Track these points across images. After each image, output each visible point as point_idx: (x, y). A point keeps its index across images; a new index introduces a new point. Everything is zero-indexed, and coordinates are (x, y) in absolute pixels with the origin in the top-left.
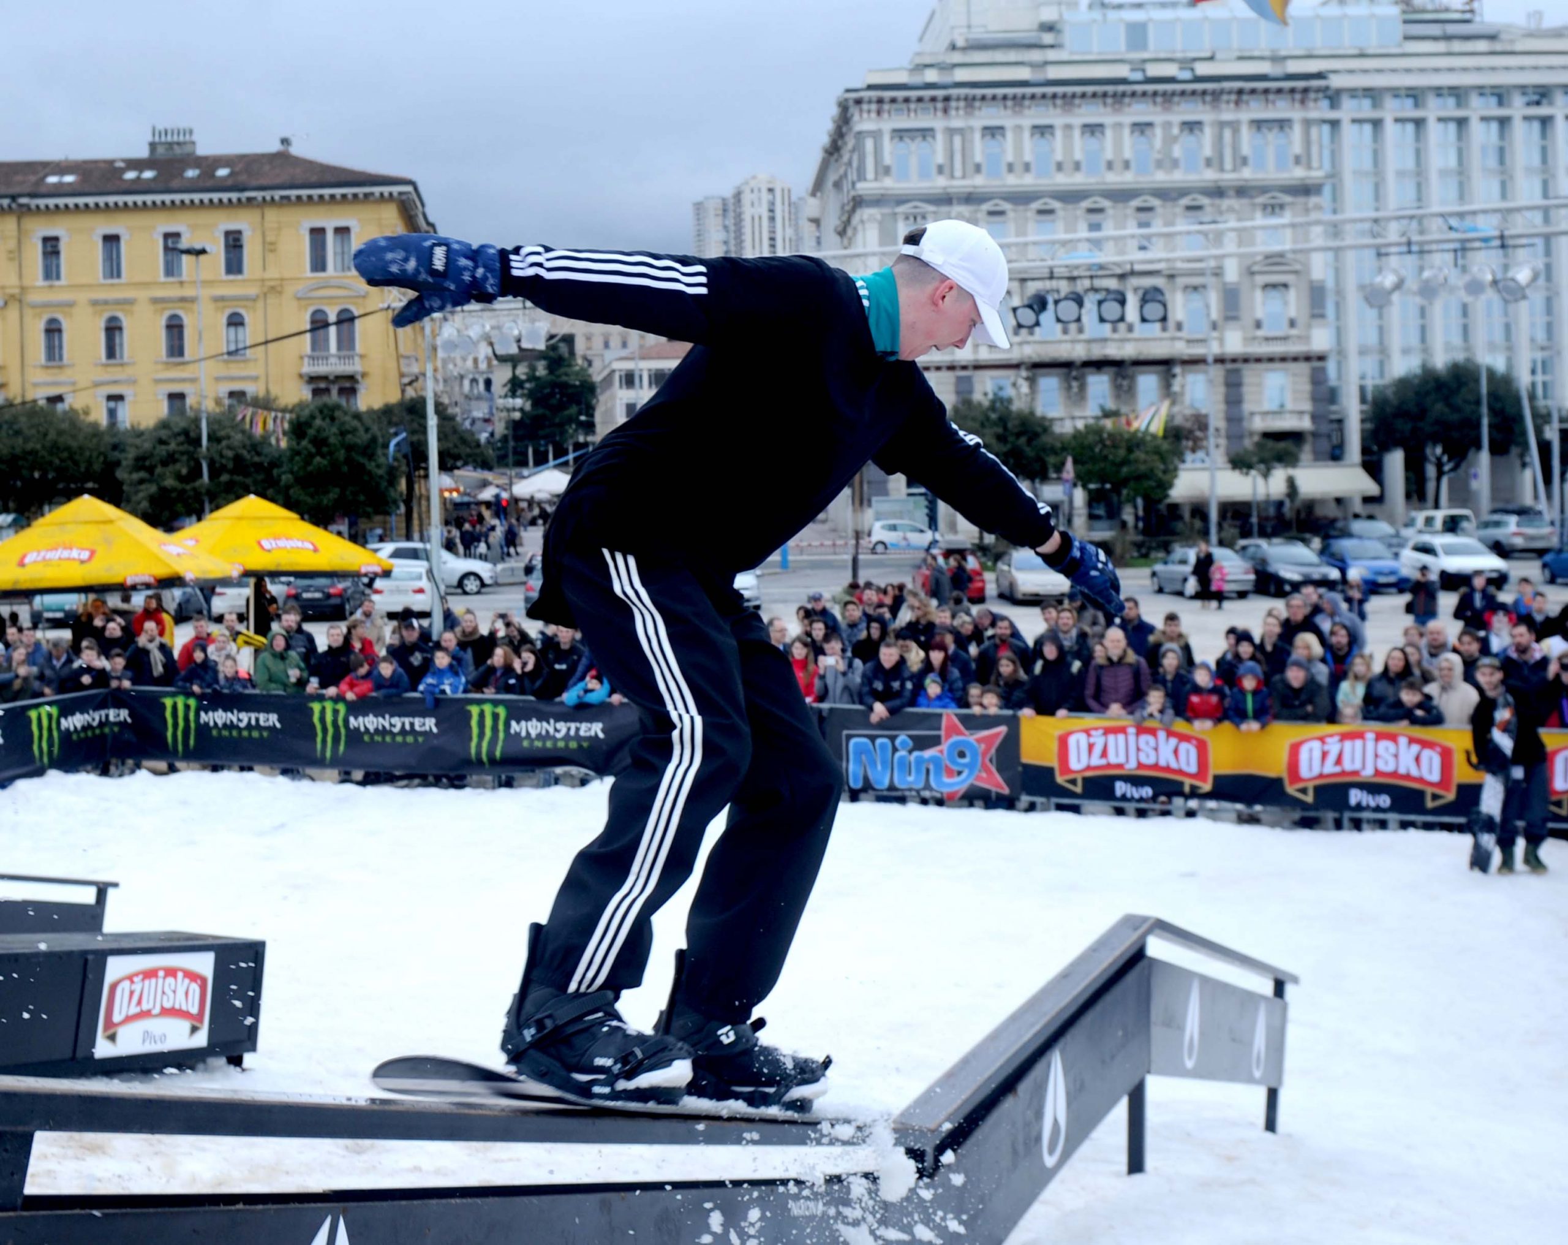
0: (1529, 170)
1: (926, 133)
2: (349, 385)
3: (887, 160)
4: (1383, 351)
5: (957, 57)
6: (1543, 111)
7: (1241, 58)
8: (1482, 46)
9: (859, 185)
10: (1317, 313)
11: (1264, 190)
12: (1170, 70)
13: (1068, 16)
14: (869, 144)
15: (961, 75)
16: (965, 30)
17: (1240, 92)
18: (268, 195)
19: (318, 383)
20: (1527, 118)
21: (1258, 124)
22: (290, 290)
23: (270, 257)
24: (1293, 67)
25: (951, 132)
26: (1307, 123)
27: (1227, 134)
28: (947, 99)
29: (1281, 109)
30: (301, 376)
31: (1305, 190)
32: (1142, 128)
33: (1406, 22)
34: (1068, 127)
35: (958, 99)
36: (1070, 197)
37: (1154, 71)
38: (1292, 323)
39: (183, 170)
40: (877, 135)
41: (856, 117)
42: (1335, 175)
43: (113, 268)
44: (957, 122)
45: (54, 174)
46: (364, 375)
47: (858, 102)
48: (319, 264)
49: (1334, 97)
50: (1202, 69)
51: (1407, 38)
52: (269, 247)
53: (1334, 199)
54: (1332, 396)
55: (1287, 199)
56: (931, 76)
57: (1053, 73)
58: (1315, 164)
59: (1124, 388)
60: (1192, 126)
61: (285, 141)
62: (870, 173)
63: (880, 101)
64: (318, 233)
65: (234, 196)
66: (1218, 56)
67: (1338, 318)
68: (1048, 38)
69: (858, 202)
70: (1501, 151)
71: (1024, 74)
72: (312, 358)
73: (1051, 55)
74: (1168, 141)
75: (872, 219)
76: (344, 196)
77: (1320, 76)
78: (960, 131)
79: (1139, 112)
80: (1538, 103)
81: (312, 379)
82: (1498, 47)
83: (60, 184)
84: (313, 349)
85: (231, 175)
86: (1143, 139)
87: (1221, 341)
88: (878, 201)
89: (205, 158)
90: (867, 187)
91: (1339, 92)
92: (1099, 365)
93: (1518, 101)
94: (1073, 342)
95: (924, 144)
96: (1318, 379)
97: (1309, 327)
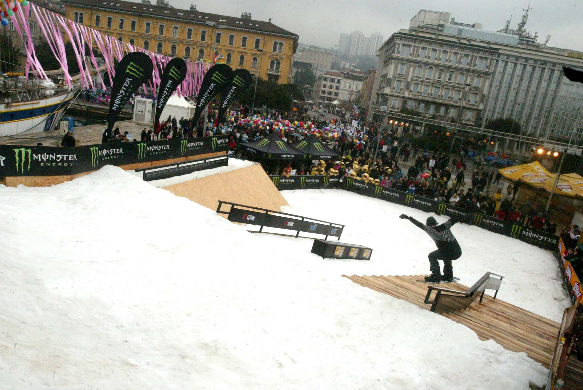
0: (545, 81)
1: (410, 46)
2: (277, 77)
3: (400, 50)
4: (494, 112)
5: (420, 30)
6: (544, 66)
7: (481, 42)
8: (535, 49)
9: (392, 55)
10: (482, 101)
11: (478, 72)
12: (465, 42)
13: (446, 25)
14: (397, 46)
15: (420, 34)
16: (422, 23)
17: (479, 49)
18: (267, 33)
19: (270, 76)
20: (539, 67)
21: (481, 58)
22: (268, 54)
23: (265, 47)
24: (492, 46)
25: (415, 46)
26: (492, 59)
27: (474, 58)
28: (416, 39)
29: (487, 55)
30: (267, 73)
31: (487, 74)
32: (455, 54)
33: (520, 39)
34: (440, 50)
35: (418, 40)
36: (437, 66)
37: (462, 41)
38: (476, 102)
39: (249, 23)
40: (399, 44)
41: (395, 39)
42: (494, 72)
43: (231, 43)
44: (417, 45)
45: (221, 19)
46: (280, 76)
47: (397, 36)
48: (274, 50)
49: (499, 55)
50: (472, 43)
51: (519, 43)
52: (265, 44)
53: (492, 77)
54: (481, 119)
55: (483, 75)
56: (414, 33)
57: (440, 38)
58: (491, 69)
59: (437, 109)
60: (467, 55)
61: (270, 19)
62: (396, 53)
63: (401, 37)
64: (276, 43)
65: (260, 32)
66: (476, 40)
67: (486, 103)
68: (440, 28)
69: (392, 58)
70: (532, 73)
71: (433, 36)
72: (270, 70)
73: (441, 33)
74: (461, 57)
75: (394, 62)
76: (283, 36)
77: (497, 49)
78: (417, 47)
79: (456, 50)
80: (543, 64)
81: (269, 75)
82: (538, 50)
83: (223, 22)
84: (270, 68)
85: (259, 26)
86: (455, 56)
87: (460, 103)
88: (396, 59)
89: (253, 21)
90: (394, 55)
91: (500, 54)
92: (433, 103)
93: (539, 63)
94: (429, 97)
95: (409, 48)
96: (478, 115)
97: (480, 103)
